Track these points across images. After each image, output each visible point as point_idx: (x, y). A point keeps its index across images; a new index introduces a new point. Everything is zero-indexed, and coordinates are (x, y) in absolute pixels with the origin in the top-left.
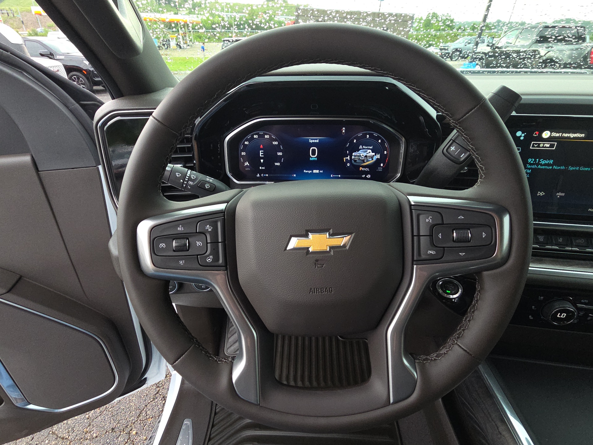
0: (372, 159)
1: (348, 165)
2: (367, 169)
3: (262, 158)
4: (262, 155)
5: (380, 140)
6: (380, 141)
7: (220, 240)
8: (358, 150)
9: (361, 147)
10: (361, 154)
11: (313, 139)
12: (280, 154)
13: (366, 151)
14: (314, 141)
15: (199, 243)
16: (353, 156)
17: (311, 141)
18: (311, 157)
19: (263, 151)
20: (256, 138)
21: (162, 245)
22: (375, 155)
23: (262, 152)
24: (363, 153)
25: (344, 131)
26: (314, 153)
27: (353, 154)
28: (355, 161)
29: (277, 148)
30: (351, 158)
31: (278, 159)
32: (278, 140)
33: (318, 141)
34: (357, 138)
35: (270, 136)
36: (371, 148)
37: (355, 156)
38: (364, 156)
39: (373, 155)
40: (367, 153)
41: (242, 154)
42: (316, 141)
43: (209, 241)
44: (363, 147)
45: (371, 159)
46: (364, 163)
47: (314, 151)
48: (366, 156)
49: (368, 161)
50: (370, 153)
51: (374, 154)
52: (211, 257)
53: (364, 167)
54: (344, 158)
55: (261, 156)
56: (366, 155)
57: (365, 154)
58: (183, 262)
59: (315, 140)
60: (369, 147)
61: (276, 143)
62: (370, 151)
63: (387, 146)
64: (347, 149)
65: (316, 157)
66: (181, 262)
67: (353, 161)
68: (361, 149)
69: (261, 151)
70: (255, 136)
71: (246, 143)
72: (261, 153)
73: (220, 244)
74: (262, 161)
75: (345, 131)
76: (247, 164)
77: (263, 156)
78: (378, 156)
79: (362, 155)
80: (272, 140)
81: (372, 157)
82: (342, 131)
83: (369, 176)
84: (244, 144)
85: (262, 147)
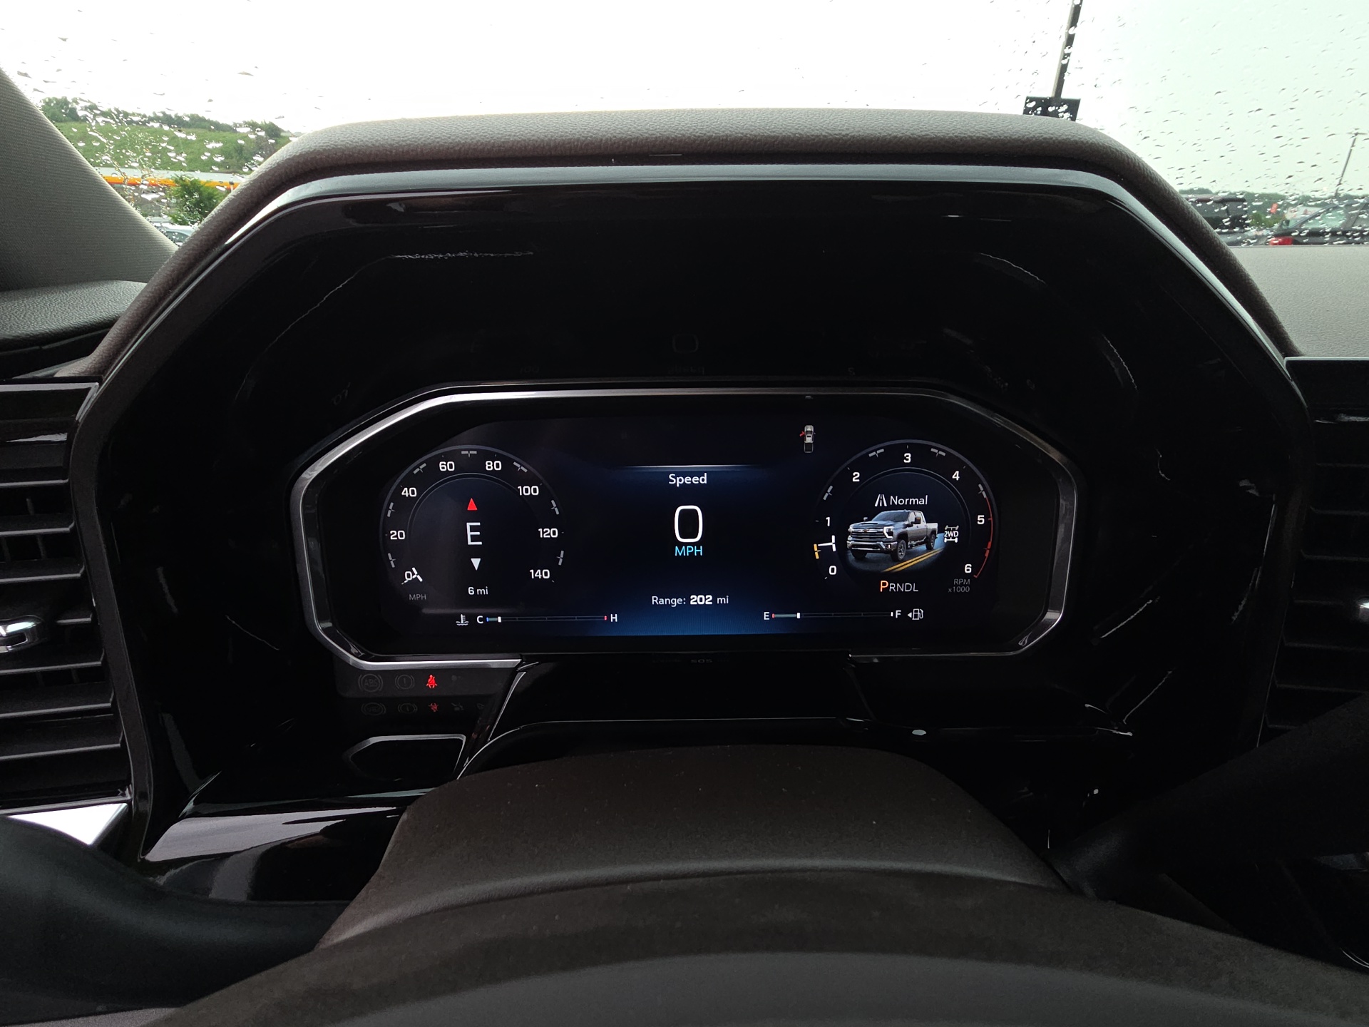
0: (930, 548)
1: (833, 570)
2: (908, 587)
3: (475, 552)
4: (474, 538)
5: (957, 472)
6: (956, 475)
8: (872, 513)
9: (880, 500)
10: (883, 526)
11: (684, 474)
12: (550, 533)
13: (905, 517)
14: (687, 480)
16: (850, 538)
17: (678, 482)
18: (681, 545)
19: (479, 524)
20: (448, 473)
22: (941, 530)
23: (473, 529)
24: (891, 523)
25: (809, 440)
26: (690, 529)
27: (851, 529)
28: (860, 556)
29: (536, 513)
30: (841, 543)
31: (545, 553)
32: (541, 477)
33: (704, 480)
34: (864, 466)
35: (507, 463)
36: (922, 502)
37: (858, 535)
38: (896, 533)
39: (933, 532)
40: (907, 523)
41: (392, 538)
42: (695, 480)
44: (888, 501)
45: (924, 547)
46: (898, 561)
47: (689, 519)
48: (903, 537)
49: (910, 555)
50: (917, 521)
51: (934, 526)
53: (893, 577)
54: (815, 545)
55: (470, 543)
56: (902, 530)
57: (898, 528)
59: (692, 474)
60: (913, 501)
62: (920, 515)
63: (985, 496)
64: (827, 508)
65: (697, 544)
67: (851, 557)
68: (884, 509)
69: (469, 525)
70: (443, 466)
71: (406, 492)
72: (469, 534)
74: (476, 562)
75: (814, 439)
76: (414, 577)
77: (481, 543)
78: (953, 535)
79: (885, 530)
80: (513, 477)
81: (928, 539)
82: (804, 438)
83: (917, 614)
84: (398, 496)
85: (472, 506)
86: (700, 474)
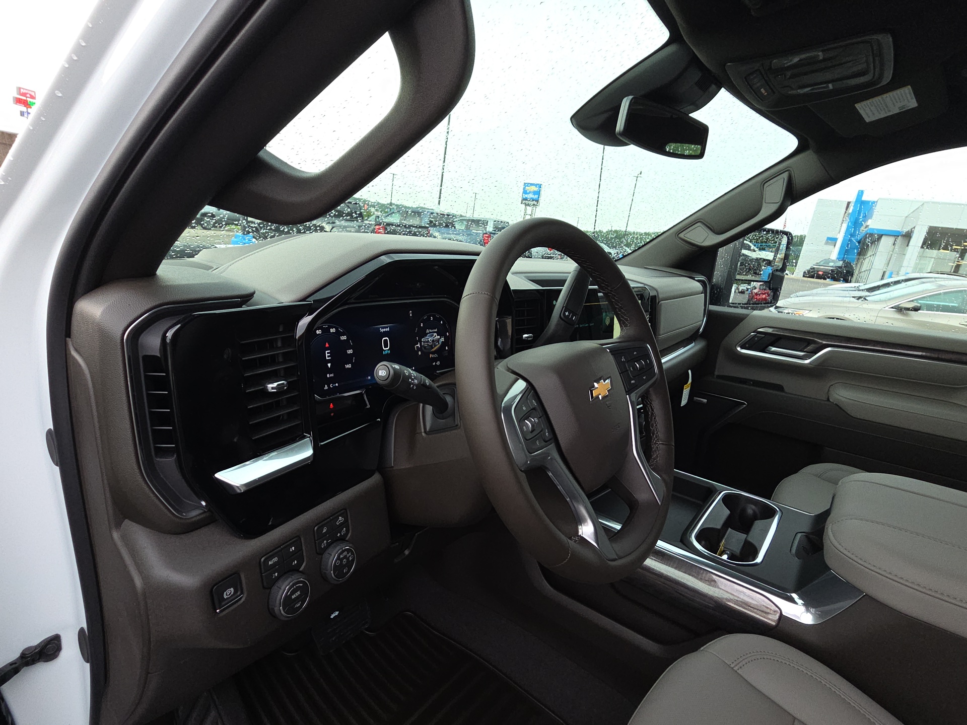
0: (439, 344)
1: (420, 353)
2: (436, 356)
3: (329, 361)
4: (328, 357)
5: (442, 321)
8: (426, 335)
9: (427, 331)
10: (428, 339)
11: (383, 328)
12: (350, 352)
13: (433, 335)
14: (384, 330)
17: (382, 330)
18: (384, 349)
19: (329, 351)
20: (320, 334)
22: (440, 338)
23: (328, 353)
24: (430, 337)
25: (411, 315)
26: (386, 345)
27: (422, 340)
28: (425, 347)
29: (346, 345)
30: (421, 344)
31: (348, 359)
32: (347, 333)
33: (388, 329)
34: (423, 321)
35: (337, 329)
36: (436, 330)
37: (424, 342)
39: (439, 339)
40: (433, 337)
44: (429, 331)
45: (437, 343)
46: (433, 348)
47: (386, 341)
48: (433, 341)
49: (435, 346)
50: (436, 336)
51: (439, 337)
53: (433, 353)
54: (415, 346)
56: (433, 339)
59: (385, 328)
60: (434, 330)
61: (344, 338)
62: (436, 334)
63: (448, 327)
64: (416, 335)
65: (389, 350)
67: (423, 348)
68: (428, 333)
69: (326, 352)
70: (318, 332)
72: (327, 355)
74: (329, 365)
78: (443, 339)
80: (338, 334)
81: (438, 341)
83: (438, 363)
85: (327, 345)
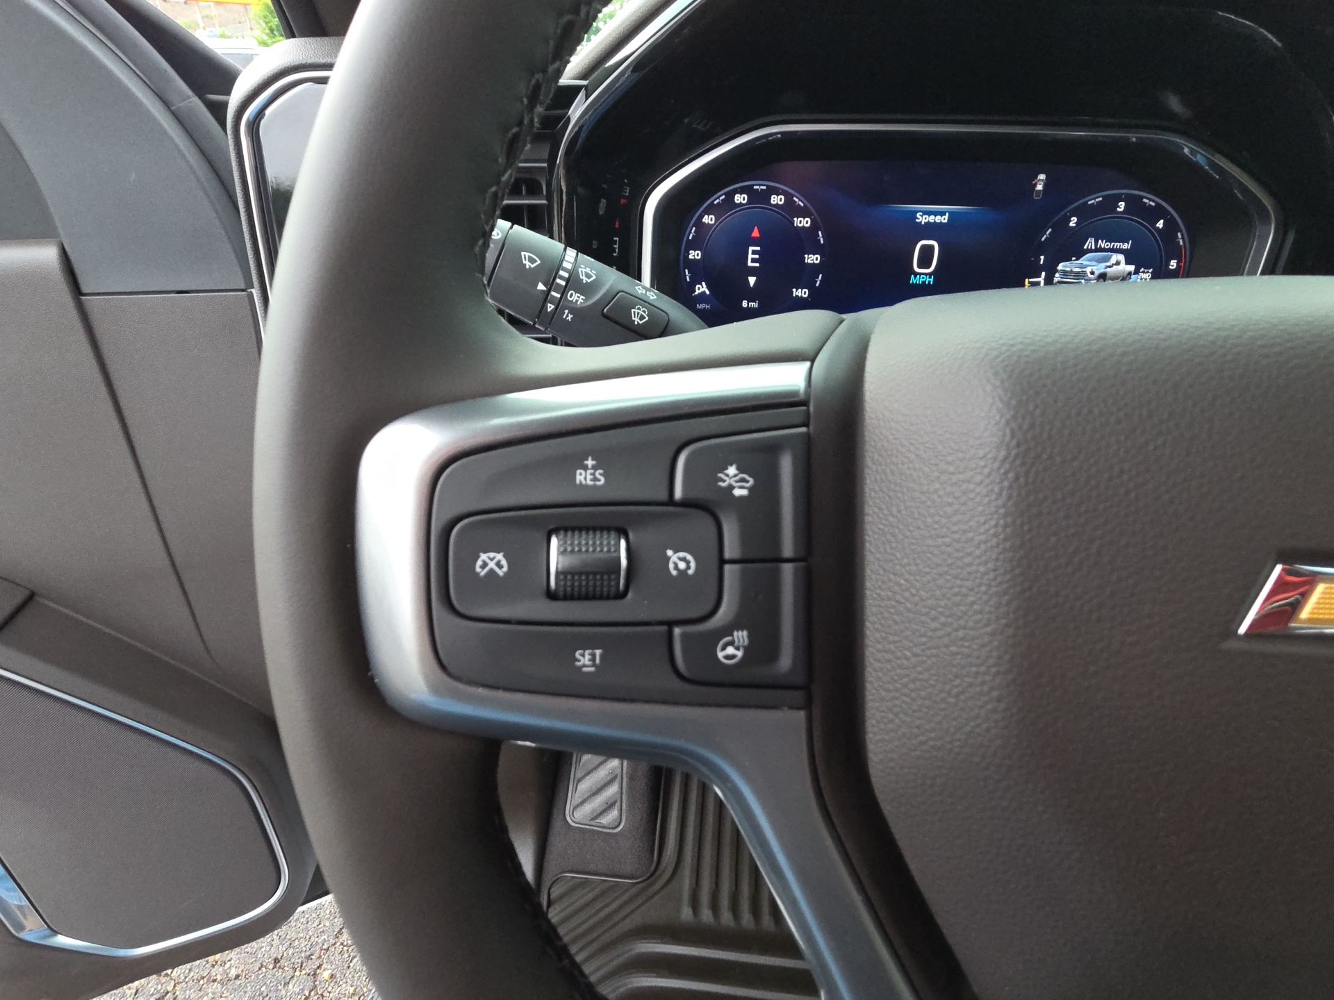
3: (752, 272)
4: (754, 261)
5: (1162, 221)
6: (1160, 224)
7: (788, 550)
8: (1080, 253)
9: (1090, 243)
10: (1086, 266)
11: (929, 213)
12: (812, 259)
13: (1107, 259)
14: (931, 219)
15: (679, 561)
16: (1057, 275)
17: (922, 219)
18: (916, 274)
19: (758, 248)
20: (741, 204)
21: (492, 562)
22: (1137, 272)
23: (754, 252)
24: (1094, 263)
25: (1040, 187)
26: (925, 261)
27: (1060, 267)
29: (805, 241)
30: (1049, 279)
31: (807, 275)
32: (813, 211)
33: (945, 219)
34: (1083, 212)
35: (789, 198)
36: (1126, 246)
37: (1064, 273)
38: (1097, 273)
39: (1130, 274)
40: (1108, 264)
41: (691, 257)
42: (938, 219)
43: (731, 549)
44: (1096, 245)
47: (927, 251)
48: (1103, 276)
50: (1118, 263)
51: (1132, 268)
52: (741, 636)
54: (1027, 280)
55: (750, 264)
56: (1102, 271)
57: (1100, 268)
58: (593, 656)
59: (935, 213)
60: (1117, 245)
61: (803, 222)
62: (1121, 257)
63: (1181, 243)
64: (1042, 248)
65: (930, 275)
66: (583, 655)
68: (1091, 251)
69: (751, 249)
70: (740, 199)
71: (708, 219)
72: (750, 256)
73: (788, 570)
74: (752, 280)
75: (1045, 186)
76: (701, 290)
77: (757, 265)
78: (1145, 277)
79: (1088, 270)
80: (790, 209)
81: (1123, 279)
82: (1035, 185)
84: (699, 223)
85: (756, 233)
86: (942, 214)
